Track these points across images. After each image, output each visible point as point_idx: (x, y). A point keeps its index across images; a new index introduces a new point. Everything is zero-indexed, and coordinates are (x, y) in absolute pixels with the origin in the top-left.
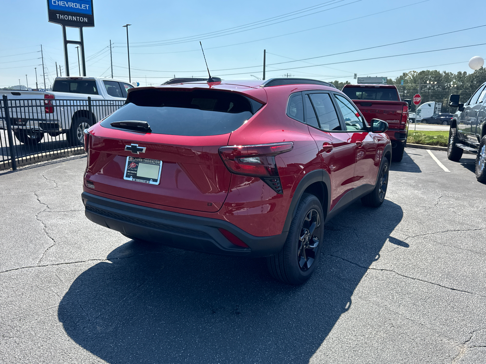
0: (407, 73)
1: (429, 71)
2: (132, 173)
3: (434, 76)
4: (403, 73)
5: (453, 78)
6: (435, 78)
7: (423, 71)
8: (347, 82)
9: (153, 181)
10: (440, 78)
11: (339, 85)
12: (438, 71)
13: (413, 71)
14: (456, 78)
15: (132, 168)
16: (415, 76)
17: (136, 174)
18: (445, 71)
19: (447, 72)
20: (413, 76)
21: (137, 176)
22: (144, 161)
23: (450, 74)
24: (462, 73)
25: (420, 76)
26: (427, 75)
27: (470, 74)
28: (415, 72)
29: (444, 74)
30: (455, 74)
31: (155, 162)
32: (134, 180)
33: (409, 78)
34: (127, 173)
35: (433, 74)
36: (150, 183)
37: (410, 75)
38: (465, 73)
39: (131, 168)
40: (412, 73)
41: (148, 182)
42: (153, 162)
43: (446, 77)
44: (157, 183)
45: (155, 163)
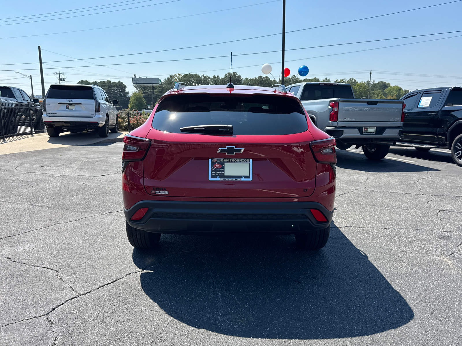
0: (173, 75)
1: (191, 74)
2: (217, 174)
3: (195, 78)
4: (170, 75)
5: (210, 80)
6: (196, 80)
7: (186, 74)
8: (119, 81)
9: (244, 178)
10: (200, 80)
11: (112, 85)
12: (198, 75)
13: (178, 74)
14: (212, 81)
15: (218, 169)
16: (180, 78)
17: (224, 173)
18: (204, 75)
19: (205, 76)
20: (178, 78)
21: (225, 175)
22: (231, 161)
23: (207, 77)
24: (216, 76)
25: (185, 78)
26: (190, 78)
27: (222, 78)
28: (180, 74)
29: (203, 78)
30: (211, 78)
31: (244, 160)
32: (222, 179)
33: (176, 80)
34: (212, 174)
35: (195, 77)
36: (242, 180)
37: (176, 77)
38: (218, 77)
39: (216, 168)
40: (178, 75)
41: (239, 179)
42: (241, 161)
43: (205, 80)
44: (251, 179)
45: (244, 162)
